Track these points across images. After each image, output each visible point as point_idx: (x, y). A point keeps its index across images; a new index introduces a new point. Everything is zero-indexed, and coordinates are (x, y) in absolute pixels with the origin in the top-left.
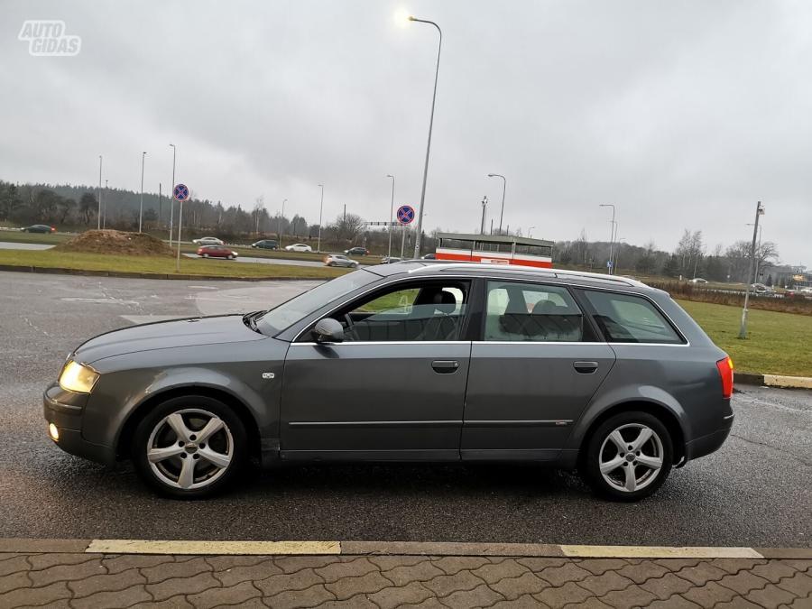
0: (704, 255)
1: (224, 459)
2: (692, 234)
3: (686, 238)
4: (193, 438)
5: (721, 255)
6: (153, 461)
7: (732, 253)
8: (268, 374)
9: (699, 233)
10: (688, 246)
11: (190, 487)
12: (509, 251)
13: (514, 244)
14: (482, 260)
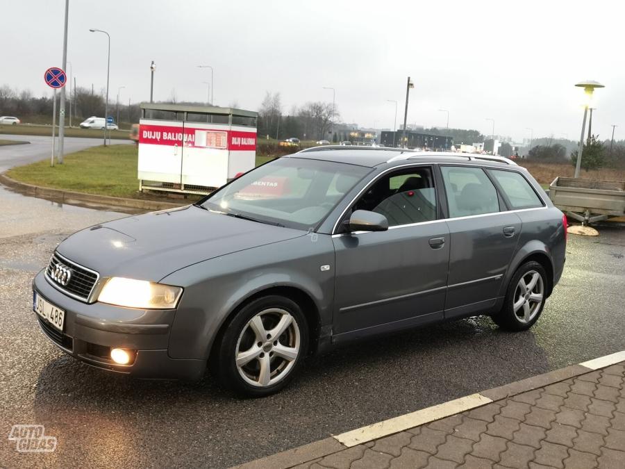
0: (283, 115)
1: (292, 352)
2: (272, 96)
3: (267, 100)
4: (269, 336)
5: (295, 116)
6: (240, 365)
7: (303, 113)
8: (325, 267)
9: (278, 95)
10: (270, 106)
11: (269, 384)
12: (226, 122)
13: (230, 116)
14: (197, 132)
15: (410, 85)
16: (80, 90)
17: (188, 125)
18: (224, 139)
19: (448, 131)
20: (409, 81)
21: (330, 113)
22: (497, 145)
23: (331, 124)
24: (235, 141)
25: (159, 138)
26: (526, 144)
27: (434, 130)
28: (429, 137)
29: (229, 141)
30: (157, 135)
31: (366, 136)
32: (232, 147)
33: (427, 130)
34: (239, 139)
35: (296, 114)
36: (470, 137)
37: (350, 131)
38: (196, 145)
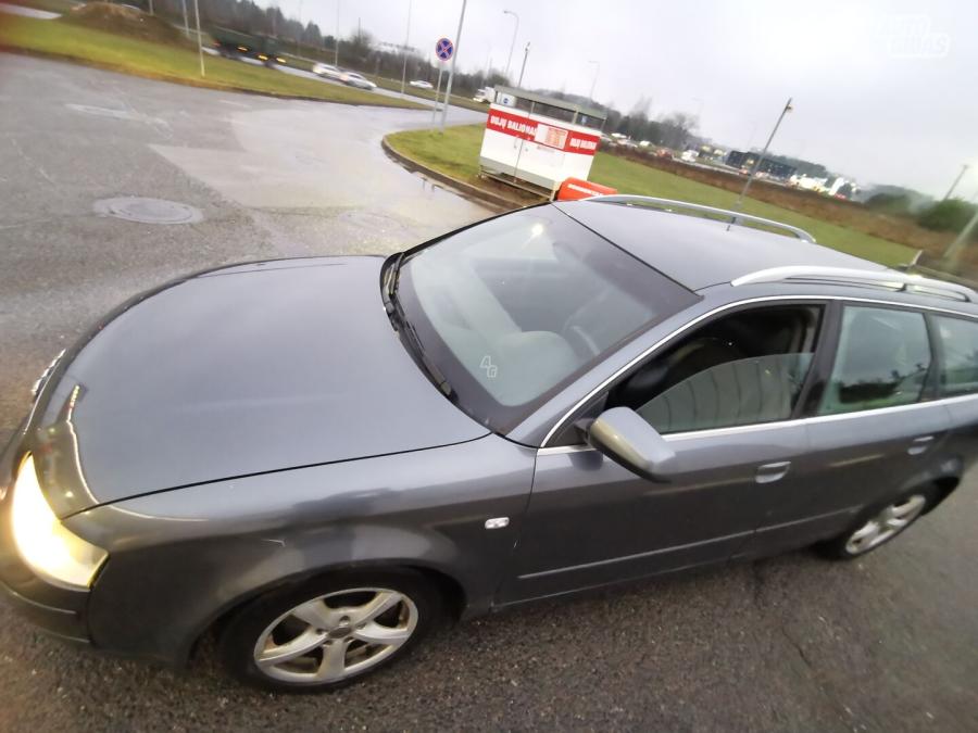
8: (499, 521)
12: (568, 120)
13: (576, 114)
14: (540, 126)
15: (788, 108)
16: (494, 70)
17: (534, 117)
18: (563, 139)
19: (797, 161)
20: (789, 103)
21: (692, 125)
22: (839, 183)
23: (690, 136)
24: (575, 143)
25: (504, 125)
26: (869, 188)
27: (783, 158)
28: (775, 163)
29: (568, 141)
30: (503, 123)
31: (716, 152)
32: (569, 149)
33: (775, 157)
34: (579, 141)
35: (661, 121)
36: (815, 170)
37: (703, 145)
38: (536, 139)
